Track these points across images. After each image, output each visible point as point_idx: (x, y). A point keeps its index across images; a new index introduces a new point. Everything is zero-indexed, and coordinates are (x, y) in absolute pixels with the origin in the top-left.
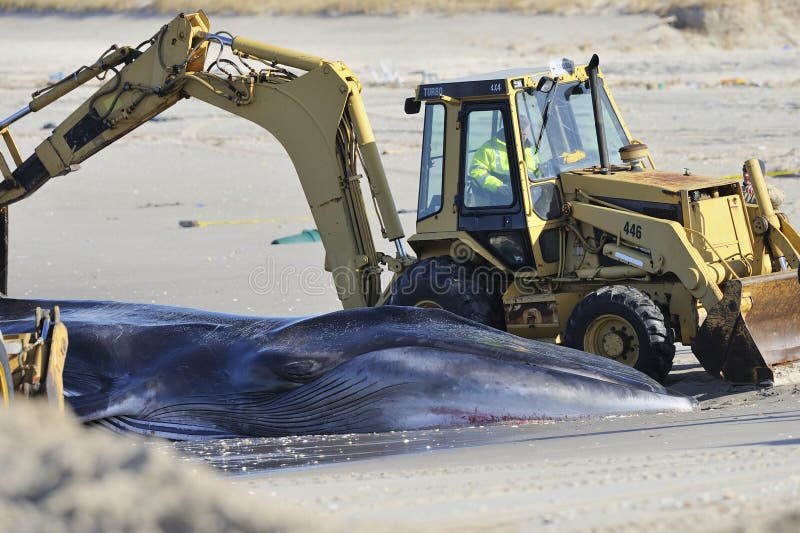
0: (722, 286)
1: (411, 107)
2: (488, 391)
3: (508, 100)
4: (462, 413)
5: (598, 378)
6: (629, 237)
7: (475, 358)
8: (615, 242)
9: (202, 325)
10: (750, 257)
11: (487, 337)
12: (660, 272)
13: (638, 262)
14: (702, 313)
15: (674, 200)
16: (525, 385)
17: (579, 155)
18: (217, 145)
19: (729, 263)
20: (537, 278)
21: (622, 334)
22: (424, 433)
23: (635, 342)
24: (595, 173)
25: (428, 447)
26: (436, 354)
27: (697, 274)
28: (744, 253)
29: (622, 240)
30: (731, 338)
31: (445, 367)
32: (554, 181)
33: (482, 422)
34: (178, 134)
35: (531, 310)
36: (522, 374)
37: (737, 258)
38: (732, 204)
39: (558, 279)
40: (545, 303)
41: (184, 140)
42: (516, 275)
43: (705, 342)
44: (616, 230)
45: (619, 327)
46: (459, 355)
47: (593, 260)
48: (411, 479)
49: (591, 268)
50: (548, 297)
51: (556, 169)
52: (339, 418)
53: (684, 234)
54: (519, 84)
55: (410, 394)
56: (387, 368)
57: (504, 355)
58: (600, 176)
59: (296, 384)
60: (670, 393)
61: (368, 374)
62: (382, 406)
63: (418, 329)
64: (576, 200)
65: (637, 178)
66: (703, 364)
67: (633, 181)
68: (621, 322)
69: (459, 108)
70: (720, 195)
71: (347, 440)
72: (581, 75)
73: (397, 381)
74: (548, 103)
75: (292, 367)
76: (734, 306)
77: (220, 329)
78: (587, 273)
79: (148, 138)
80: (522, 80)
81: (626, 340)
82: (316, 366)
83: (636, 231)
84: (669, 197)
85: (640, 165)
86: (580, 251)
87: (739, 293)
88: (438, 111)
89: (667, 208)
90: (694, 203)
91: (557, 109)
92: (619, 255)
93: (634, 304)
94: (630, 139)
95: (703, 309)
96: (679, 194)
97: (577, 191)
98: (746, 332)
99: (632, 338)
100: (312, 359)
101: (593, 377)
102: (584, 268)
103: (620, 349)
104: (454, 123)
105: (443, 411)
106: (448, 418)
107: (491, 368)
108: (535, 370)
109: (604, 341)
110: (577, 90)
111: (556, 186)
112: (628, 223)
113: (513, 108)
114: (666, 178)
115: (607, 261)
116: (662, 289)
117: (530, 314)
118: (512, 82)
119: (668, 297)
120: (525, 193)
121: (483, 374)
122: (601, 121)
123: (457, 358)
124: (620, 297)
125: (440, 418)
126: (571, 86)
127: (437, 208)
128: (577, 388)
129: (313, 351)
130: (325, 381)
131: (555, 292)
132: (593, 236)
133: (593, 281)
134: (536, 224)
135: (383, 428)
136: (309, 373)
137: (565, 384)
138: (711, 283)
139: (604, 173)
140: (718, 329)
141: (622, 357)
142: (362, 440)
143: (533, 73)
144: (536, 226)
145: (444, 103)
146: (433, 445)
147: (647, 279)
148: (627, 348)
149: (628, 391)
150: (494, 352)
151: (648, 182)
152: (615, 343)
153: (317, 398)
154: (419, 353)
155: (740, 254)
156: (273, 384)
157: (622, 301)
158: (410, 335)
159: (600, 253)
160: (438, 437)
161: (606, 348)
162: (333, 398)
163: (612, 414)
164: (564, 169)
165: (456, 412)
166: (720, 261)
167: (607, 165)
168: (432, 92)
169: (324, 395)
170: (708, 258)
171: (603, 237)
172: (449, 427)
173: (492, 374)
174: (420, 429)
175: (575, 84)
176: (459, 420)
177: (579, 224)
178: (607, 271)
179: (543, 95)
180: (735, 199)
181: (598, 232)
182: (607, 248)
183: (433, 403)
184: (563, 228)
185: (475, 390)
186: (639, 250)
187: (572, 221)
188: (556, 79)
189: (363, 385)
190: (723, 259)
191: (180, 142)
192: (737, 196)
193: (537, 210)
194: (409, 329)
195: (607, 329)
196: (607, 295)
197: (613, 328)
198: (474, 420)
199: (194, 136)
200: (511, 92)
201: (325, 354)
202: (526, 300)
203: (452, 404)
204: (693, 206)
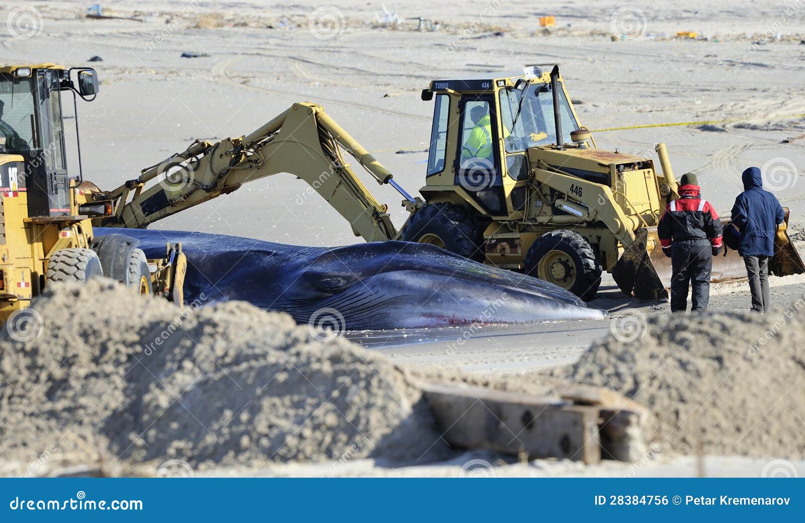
0: (635, 232)
1: (426, 95)
2: (462, 303)
3: (493, 95)
4: (444, 317)
5: (539, 295)
6: (573, 195)
7: (454, 279)
8: (564, 198)
9: (263, 251)
10: (658, 212)
11: (462, 264)
12: (594, 220)
13: (579, 213)
14: (621, 251)
15: (606, 171)
16: (488, 299)
17: (543, 135)
18: (244, 83)
19: (643, 216)
20: (508, 221)
21: (565, 264)
22: (417, 331)
23: (574, 271)
24: (553, 149)
25: (420, 340)
26: (427, 276)
27: (619, 223)
28: (653, 210)
29: (568, 197)
30: (640, 268)
31: (433, 285)
32: (523, 153)
33: (458, 324)
34: (208, 71)
35: (502, 243)
36: (487, 290)
37: (649, 212)
38: (647, 175)
39: (523, 223)
40: (514, 239)
41: (214, 77)
42: (494, 218)
43: (622, 271)
44: (565, 189)
45: (564, 259)
46: (442, 277)
47: (548, 210)
48: (410, 358)
49: (546, 215)
50: (516, 235)
51: (525, 145)
52: (358, 319)
53: (612, 194)
54: (502, 83)
55: (408, 303)
56: (392, 285)
57: (474, 277)
58: (555, 151)
59: (328, 295)
60: (589, 307)
61: (379, 289)
62: (388, 312)
63: (415, 258)
64: (538, 167)
65: (582, 154)
66: (619, 286)
67: (579, 156)
68: (566, 256)
69: (460, 99)
70: (639, 169)
71: (364, 334)
72: (546, 78)
73: (399, 294)
74: (522, 98)
75: (327, 282)
76: (642, 246)
77: (275, 254)
78: (543, 219)
79: (182, 74)
80: (505, 81)
81: (568, 269)
82: (342, 282)
83: (578, 190)
84: (602, 168)
85: (585, 144)
86: (539, 203)
87: (646, 237)
88: (445, 99)
89: (601, 176)
90: (620, 173)
91: (530, 103)
92: (566, 207)
93: (576, 246)
94: (580, 126)
95: (622, 249)
96: (609, 166)
97: (539, 161)
98: (650, 264)
99: (572, 268)
100: (339, 277)
101: (536, 294)
102: (542, 216)
103: (563, 275)
104: (455, 109)
105: (430, 315)
106: (434, 320)
107: (465, 286)
108: (495, 288)
109: (552, 267)
110: (543, 89)
111: (525, 157)
112: (573, 185)
113: (497, 100)
114: (601, 154)
115: (557, 211)
116: (595, 232)
117: (502, 246)
118: (497, 82)
119: (599, 238)
120: (502, 161)
121: (459, 291)
122: (558, 113)
123: (441, 279)
124: (568, 239)
125: (428, 320)
126: (539, 86)
127: (441, 168)
128: (524, 302)
129: (341, 271)
130: (349, 293)
131: (520, 232)
132: (549, 193)
133: (547, 225)
134: (509, 183)
135: (389, 326)
136: (338, 287)
137: (516, 299)
138: (629, 230)
139: (559, 149)
140: (631, 262)
141: (563, 281)
142: (375, 334)
143: (512, 76)
144: (509, 184)
145: (449, 95)
146: (423, 338)
147: (585, 225)
148: (568, 274)
149: (560, 305)
150: (468, 275)
151: (589, 157)
152: (559, 271)
153: (344, 304)
154: (415, 275)
155: (651, 210)
156: (313, 294)
157: (569, 242)
158: (409, 262)
159: (553, 206)
160: (427, 333)
161: (553, 273)
162: (354, 305)
163: (548, 320)
164: (530, 145)
165: (440, 316)
166: (636, 215)
167: (561, 144)
168: (441, 86)
169: (348, 303)
170: (627, 212)
171: (556, 194)
172: (435, 327)
173: (465, 291)
174: (415, 328)
175: (542, 85)
176: (442, 322)
177: (539, 184)
178: (558, 218)
179: (520, 92)
180: (649, 172)
181: (552, 190)
182: (558, 202)
183: (424, 310)
184: (528, 187)
185: (453, 302)
186: (580, 205)
187: (535, 182)
188: (528, 81)
189: (375, 296)
190: (638, 213)
191: (211, 79)
192: (651, 170)
193: (511, 173)
194: (408, 258)
195: (556, 259)
196: (558, 237)
197: (560, 259)
198: (452, 322)
199: (222, 73)
200: (496, 89)
201: (349, 274)
202: (500, 236)
203: (437, 310)
204: (619, 176)
